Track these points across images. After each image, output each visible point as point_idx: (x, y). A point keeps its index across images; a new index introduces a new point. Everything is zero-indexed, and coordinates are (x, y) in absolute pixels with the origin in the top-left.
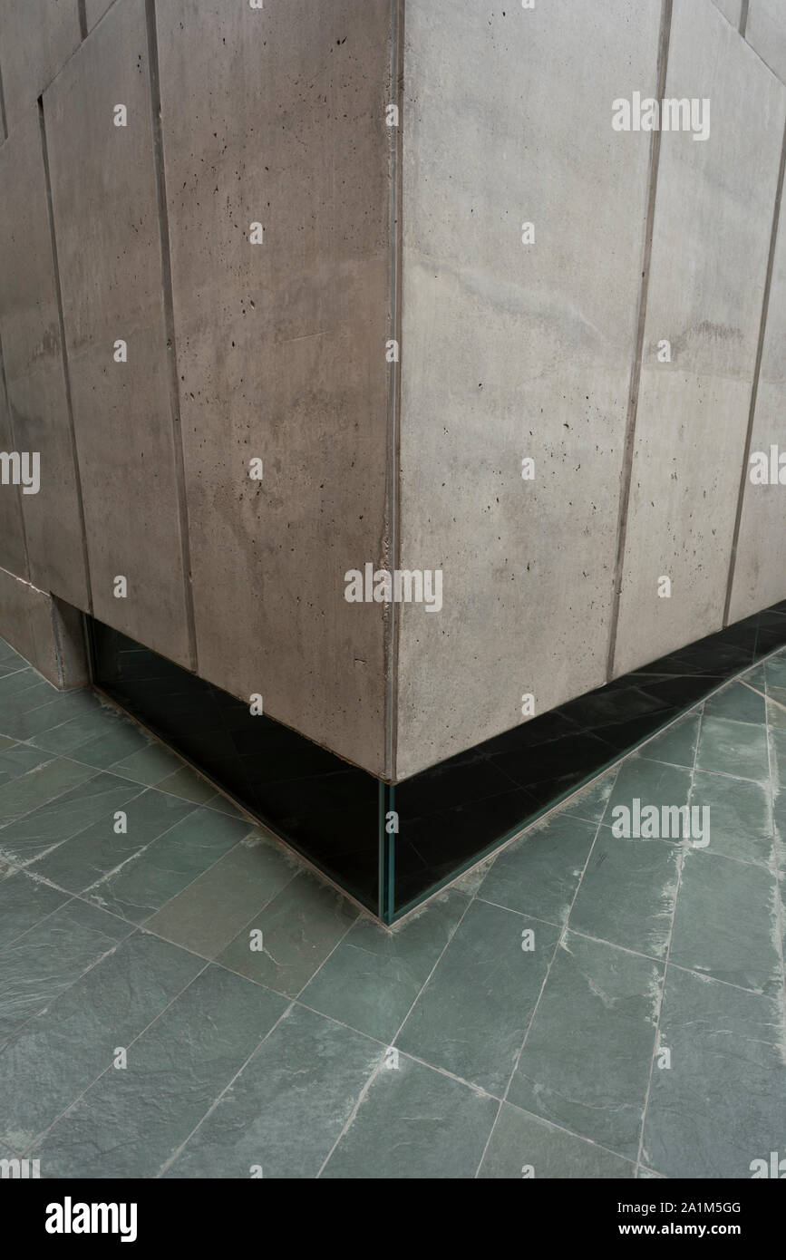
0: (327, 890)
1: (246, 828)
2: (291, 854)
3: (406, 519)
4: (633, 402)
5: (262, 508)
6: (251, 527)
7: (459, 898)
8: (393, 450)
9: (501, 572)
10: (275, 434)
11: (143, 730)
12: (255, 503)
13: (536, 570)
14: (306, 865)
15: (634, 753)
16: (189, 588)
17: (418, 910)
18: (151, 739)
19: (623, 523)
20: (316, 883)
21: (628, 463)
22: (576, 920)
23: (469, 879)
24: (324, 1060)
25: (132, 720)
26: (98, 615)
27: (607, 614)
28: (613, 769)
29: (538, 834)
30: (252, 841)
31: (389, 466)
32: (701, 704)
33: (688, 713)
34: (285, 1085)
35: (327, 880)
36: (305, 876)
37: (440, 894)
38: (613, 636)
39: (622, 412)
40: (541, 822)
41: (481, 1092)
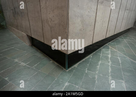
0: (60, 67)
1: (51, 60)
2: (56, 63)
3: (69, 23)
4: (97, 9)
5: (52, 22)
6: (50, 25)
7: (75, 68)
8: (68, 14)
9: (80, 30)
10: (53, 12)
11: (38, 50)
12: (51, 21)
13: (85, 30)
14: (57, 64)
15: (94, 52)
16: (43, 33)
17: (70, 69)
18: (39, 51)
19: (95, 25)
20: (59, 66)
21: (96, 17)
22: (88, 70)
23: (76, 66)
24: (60, 84)
25: (37, 49)
26: (32, 37)
27: (92, 36)
28: (92, 54)
29: (83, 61)
30: (51, 62)
31: (67, 16)
32: (102, 47)
33: (101, 48)
34: (56, 86)
35: (60, 66)
36: (57, 65)
37: (73, 67)
38: (93, 39)
39: (95, 10)
40: (84, 60)
41: (77, 87)
